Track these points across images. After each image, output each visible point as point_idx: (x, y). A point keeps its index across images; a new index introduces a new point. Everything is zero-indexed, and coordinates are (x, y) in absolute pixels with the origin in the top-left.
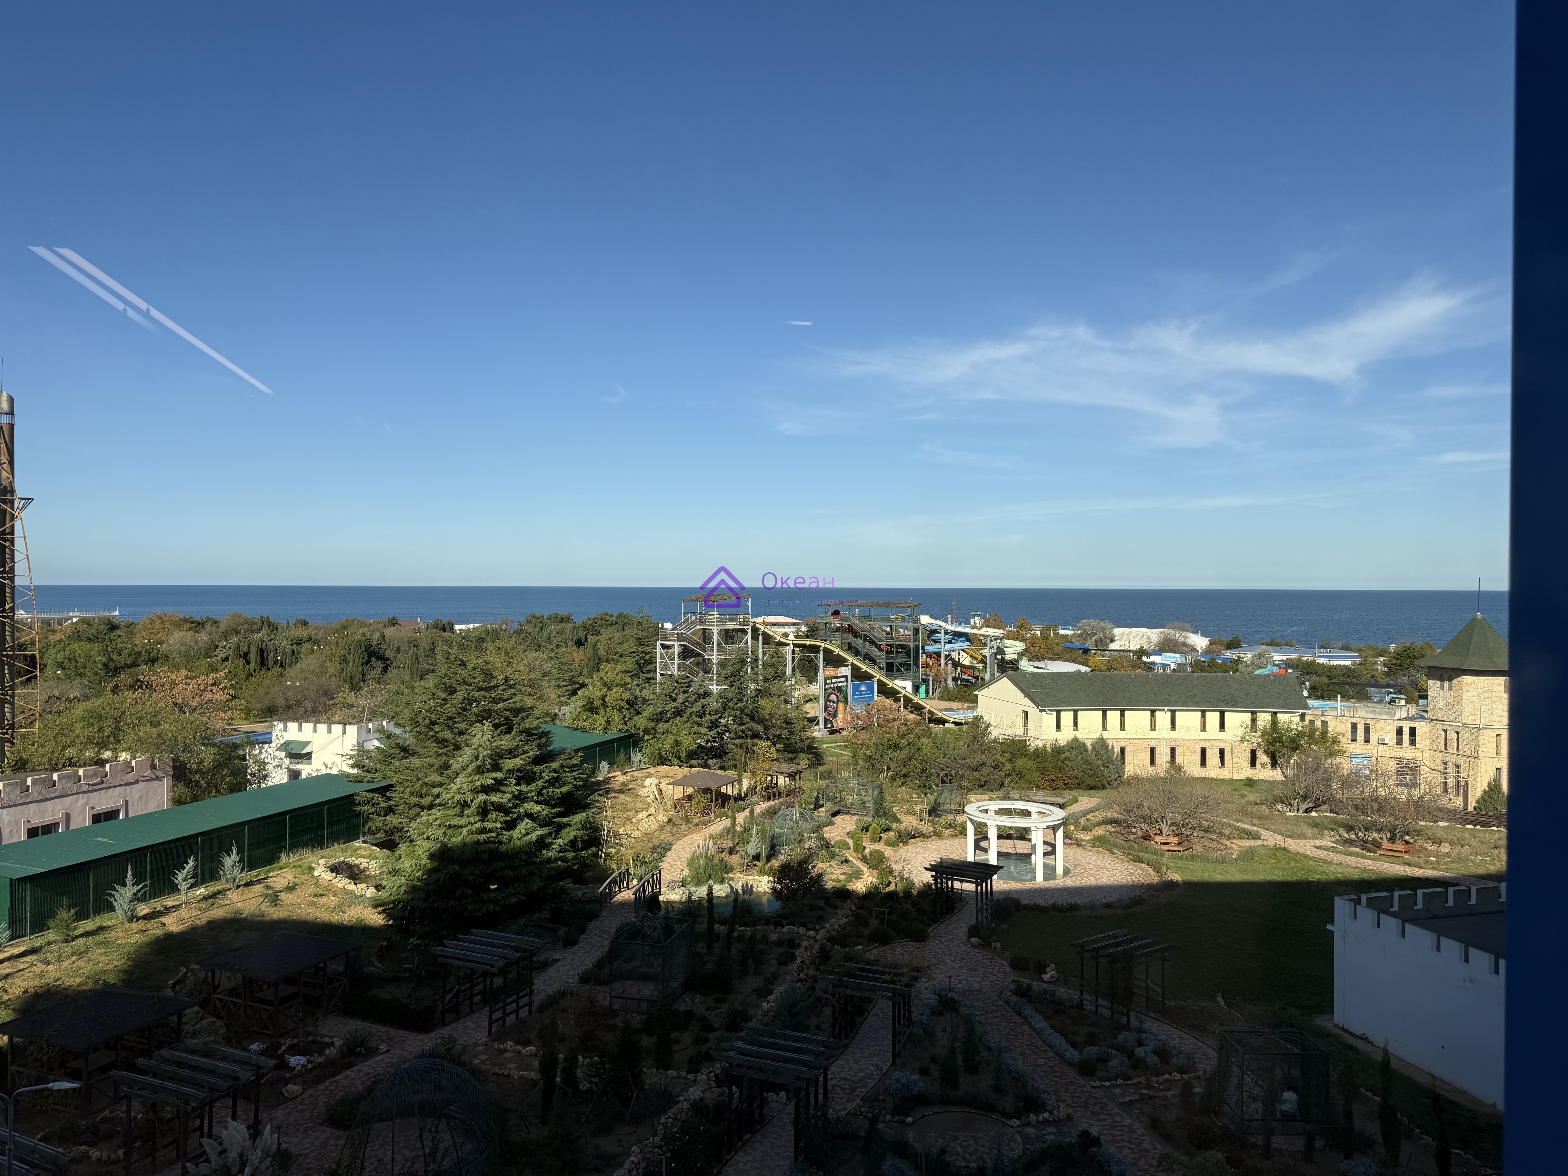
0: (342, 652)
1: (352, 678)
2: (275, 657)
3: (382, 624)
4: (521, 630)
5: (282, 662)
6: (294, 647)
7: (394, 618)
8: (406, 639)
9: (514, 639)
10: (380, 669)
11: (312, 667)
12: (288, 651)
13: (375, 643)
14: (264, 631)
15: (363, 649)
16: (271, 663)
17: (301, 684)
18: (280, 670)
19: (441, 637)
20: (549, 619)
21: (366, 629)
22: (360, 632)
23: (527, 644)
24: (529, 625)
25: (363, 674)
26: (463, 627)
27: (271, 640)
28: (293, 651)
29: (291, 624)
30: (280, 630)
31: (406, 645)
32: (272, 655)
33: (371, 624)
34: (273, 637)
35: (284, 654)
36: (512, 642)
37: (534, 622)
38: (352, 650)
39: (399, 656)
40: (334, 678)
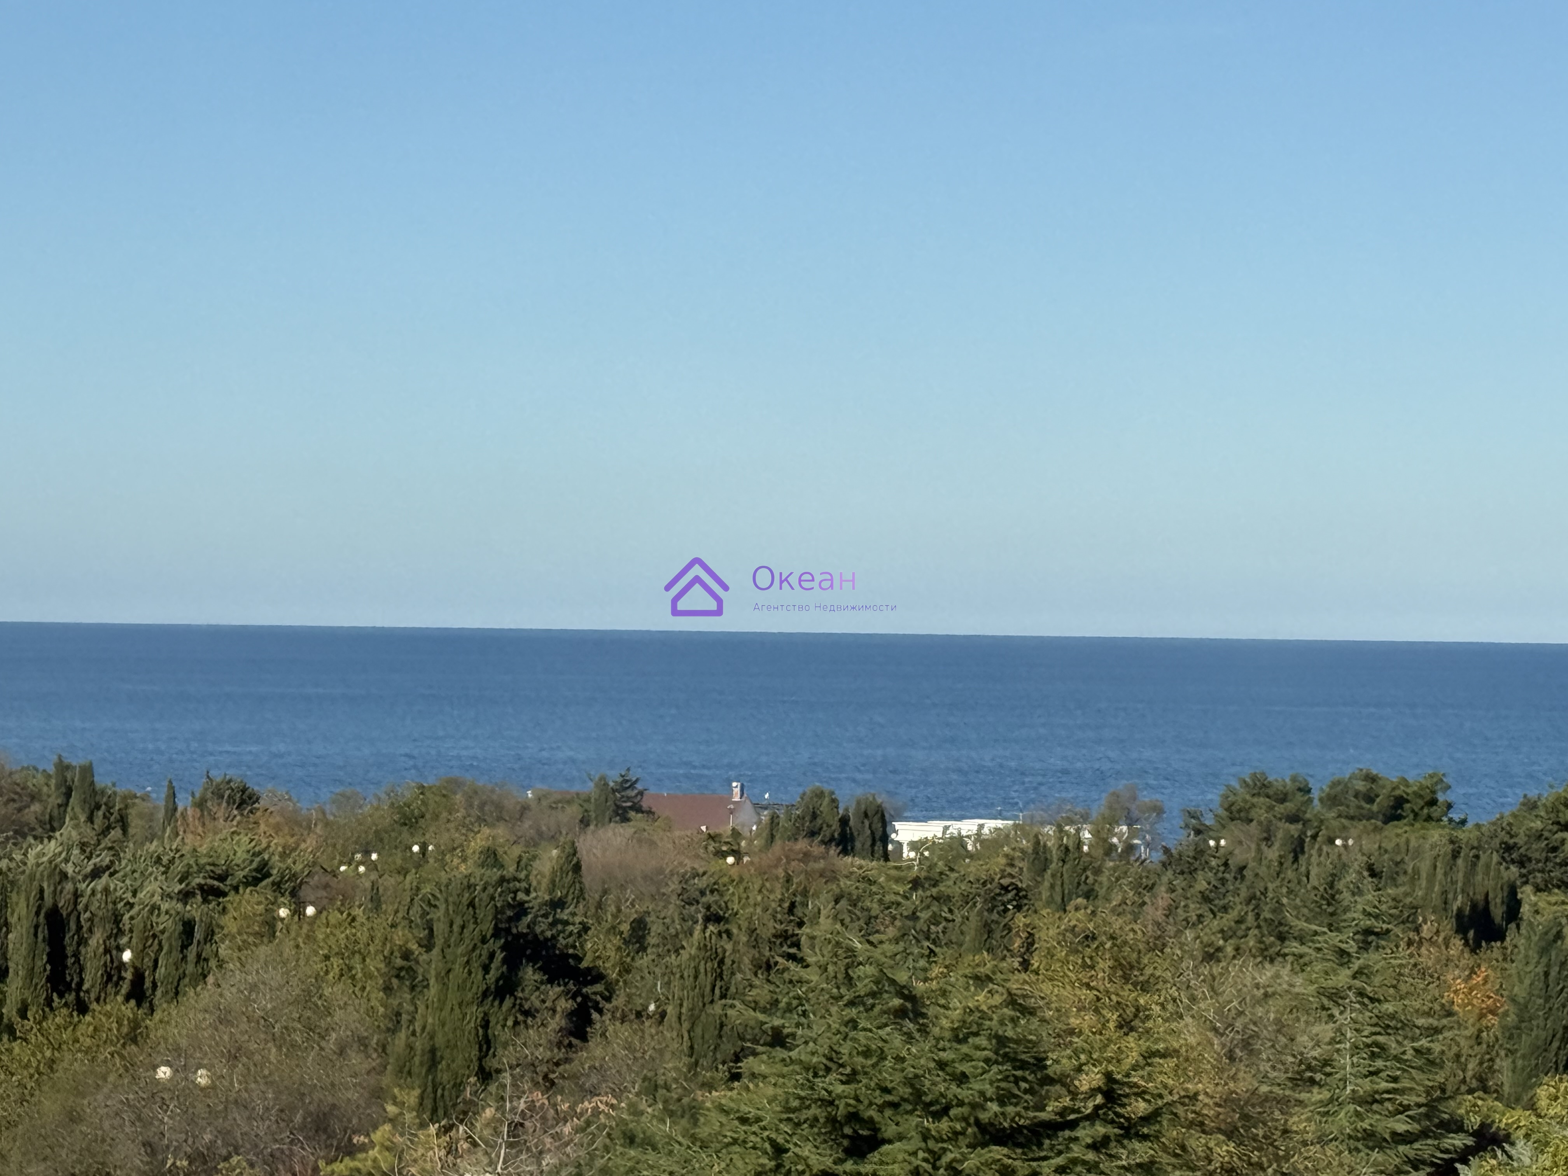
0: (400, 936)
1: (433, 1059)
2: (112, 950)
3: (574, 811)
4: (1200, 852)
5: (139, 977)
6: (195, 909)
7: (627, 784)
8: (674, 886)
9: (1163, 898)
10: (556, 1022)
11: (264, 1003)
12: (166, 924)
13: (539, 896)
14: (69, 832)
15: (488, 927)
16: (92, 976)
17: (216, 1078)
18: (129, 1009)
19: (830, 876)
20: (1332, 800)
21: (501, 832)
22: (478, 842)
23: (1227, 920)
24: (1237, 829)
25: (486, 1044)
26: (932, 830)
27: (96, 874)
28: (188, 927)
29: (184, 802)
30: (136, 825)
31: (672, 911)
32: (96, 940)
33: (525, 808)
34: (105, 858)
35: (151, 935)
36: (1154, 911)
37: (1261, 814)
38: (440, 928)
39: (644, 961)
40: (355, 1059)
